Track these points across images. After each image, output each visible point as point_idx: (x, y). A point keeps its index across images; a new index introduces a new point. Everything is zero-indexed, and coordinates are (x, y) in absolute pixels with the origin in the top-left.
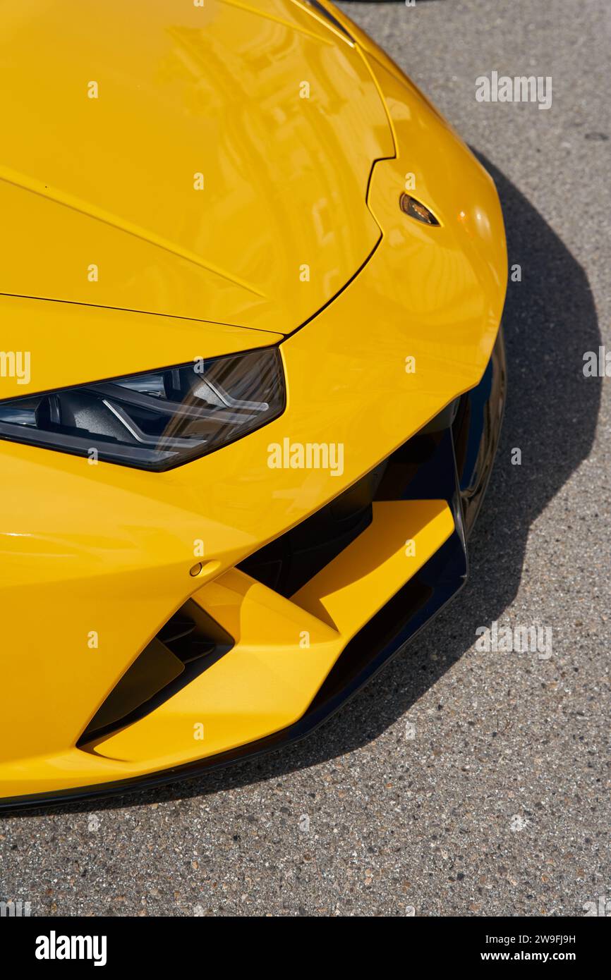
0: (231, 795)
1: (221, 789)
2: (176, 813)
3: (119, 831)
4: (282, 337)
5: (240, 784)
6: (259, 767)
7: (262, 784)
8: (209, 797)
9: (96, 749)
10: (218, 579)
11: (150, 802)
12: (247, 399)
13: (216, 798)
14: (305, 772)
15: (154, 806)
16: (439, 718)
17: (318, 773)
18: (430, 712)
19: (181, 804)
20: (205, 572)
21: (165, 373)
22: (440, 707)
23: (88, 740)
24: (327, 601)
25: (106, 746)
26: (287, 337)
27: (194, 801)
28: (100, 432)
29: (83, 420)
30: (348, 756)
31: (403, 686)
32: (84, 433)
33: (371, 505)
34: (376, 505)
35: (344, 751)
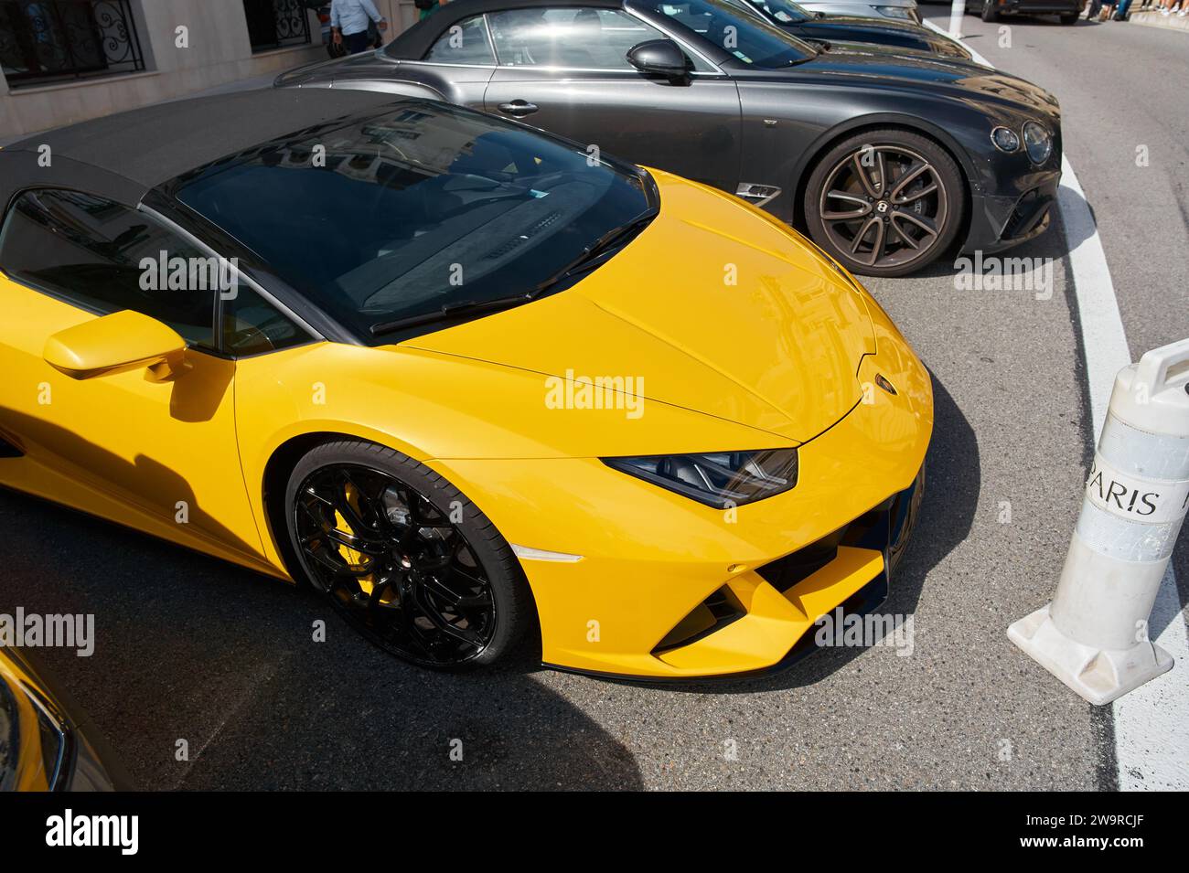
0: (731, 697)
1: (726, 692)
2: (699, 701)
3: (666, 703)
4: (800, 443)
5: (738, 692)
6: (750, 685)
7: (750, 694)
8: (719, 695)
9: (661, 657)
10: (744, 576)
11: (686, 691)
12: (775, 476)
13: (723, 697)
14: (776, 693)
15: (688, 694)
16: (858, 677)
17: (783, 695)
18: (853, 672)
19: (703, 697)
20: (736, 570)
21: (731, 454)
22: (859, 671)
23: (657, 651)
24: (803, 598)
25: (665, 656)
26: (803, 444)
27: (710, 696)
28: (690, 482)
29: (682, 474)
30: (802, 688)
31: (840, 654)
32: (681, 481)
33: (836, 548)
34: (839, 547)
35: (799, 685)
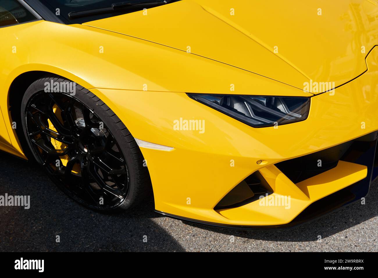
0: (264, 242)
1: (261, 239)
2: (244, 242)
3: (225, 241)
4: (313, 95)
5: (268, 240)
6: (276, 237)
7: (275, 242)
8: (257, 241)
9: (220, 212)
10: (268, 167)
11: (238, 236)
12: (295, 113)
13: (259, 242)
14: (291, 243)
15: (239, 238)
16: (344, 241)
17: (295, 245)
18: (342, 237)
19: (247, 240)
20: (263, 164)
22: (346, 237)
23: (218, 208)
24: (309, 188)
25: (224, 212)
26: (315, 95)
27: (251, 240)
30: (307, 242)
31: (336, 226)
32: (236, 111)
33: (337, 162)
34: (340, 161)
35: (307, 241)
